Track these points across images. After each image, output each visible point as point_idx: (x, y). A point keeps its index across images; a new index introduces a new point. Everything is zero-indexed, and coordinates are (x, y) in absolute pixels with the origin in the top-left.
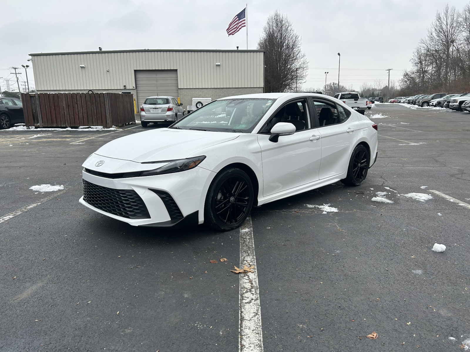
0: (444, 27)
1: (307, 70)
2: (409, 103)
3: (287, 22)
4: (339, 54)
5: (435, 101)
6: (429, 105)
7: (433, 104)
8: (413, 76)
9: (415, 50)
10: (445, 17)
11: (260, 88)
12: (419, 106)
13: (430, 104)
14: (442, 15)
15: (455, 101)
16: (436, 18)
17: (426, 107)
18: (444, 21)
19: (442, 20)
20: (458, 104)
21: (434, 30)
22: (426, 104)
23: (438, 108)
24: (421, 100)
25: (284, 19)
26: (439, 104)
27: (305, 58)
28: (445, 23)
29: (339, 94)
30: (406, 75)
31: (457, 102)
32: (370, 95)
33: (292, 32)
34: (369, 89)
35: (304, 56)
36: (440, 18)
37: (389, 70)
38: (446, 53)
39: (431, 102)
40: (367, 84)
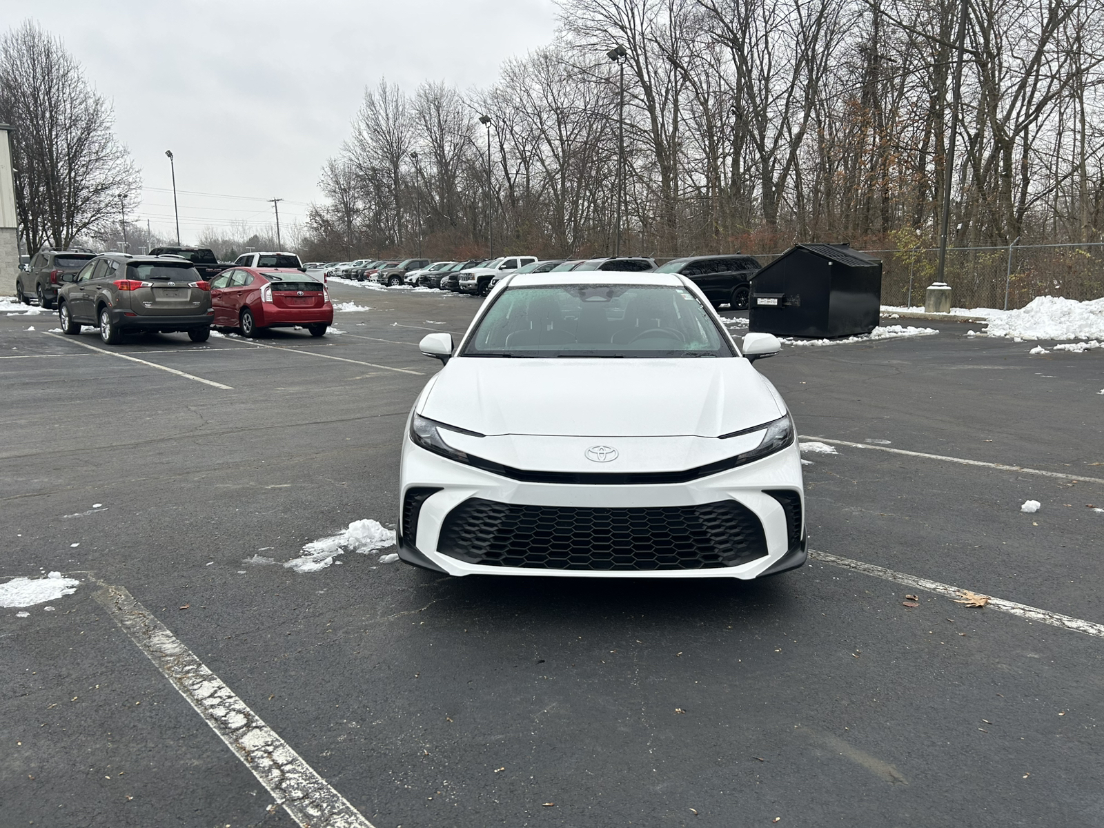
0: (383, 123)
1: (139, 191)
2: (348, 275)
3: (63, 56)
4: (170, 154)
5: (415, 274)
6: (402, 283)
7: (411, 280)
8: (327, 217)
9: (326, 164)
10: (381, 102)
11: (5, 230)
12: (382, 284)
13: (405, 280)
14: (377, 97)
15: (469, 276)
16: (364, 102)
17: (398, 287)
18: (381, 111)
19: (378, 108)
20: (475, 281)
21: (363, 126)
22: (395, 281)
23: (421, 289)
24: (385, 271)
25: (54, 47)
26: (425, 281)
27: (128, 159)
28: (384, 115)
29: (253, 257)
30: (316, 214)
31: (473, 279)
32: (226, 255)
33: (81, 86)
34: (215, 241)
35: (125, 152)
36: (373, 103)
37: (275, 201)
38: (393, 175)
39: (406, 277)
40: (214, 229)
